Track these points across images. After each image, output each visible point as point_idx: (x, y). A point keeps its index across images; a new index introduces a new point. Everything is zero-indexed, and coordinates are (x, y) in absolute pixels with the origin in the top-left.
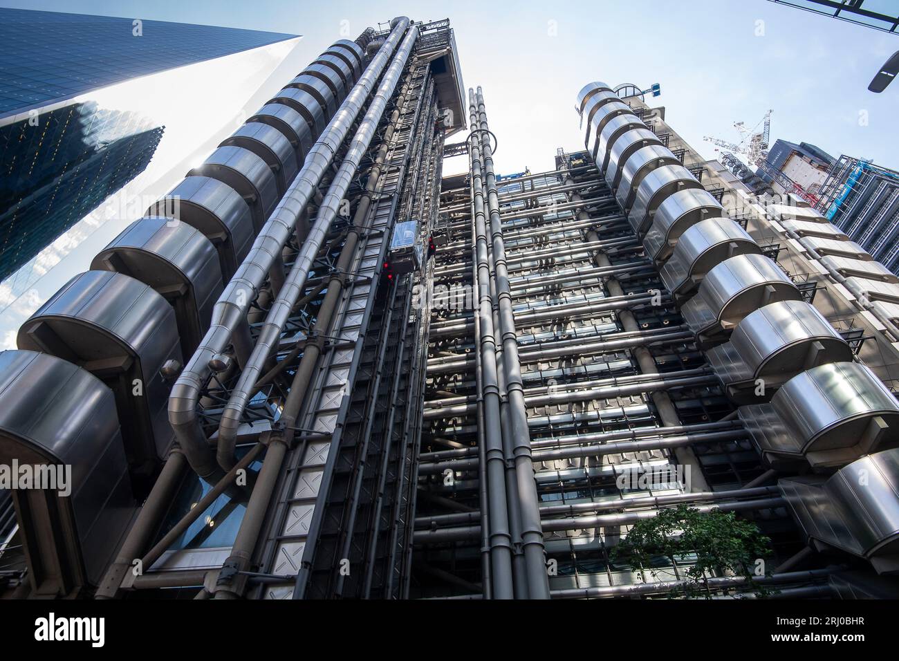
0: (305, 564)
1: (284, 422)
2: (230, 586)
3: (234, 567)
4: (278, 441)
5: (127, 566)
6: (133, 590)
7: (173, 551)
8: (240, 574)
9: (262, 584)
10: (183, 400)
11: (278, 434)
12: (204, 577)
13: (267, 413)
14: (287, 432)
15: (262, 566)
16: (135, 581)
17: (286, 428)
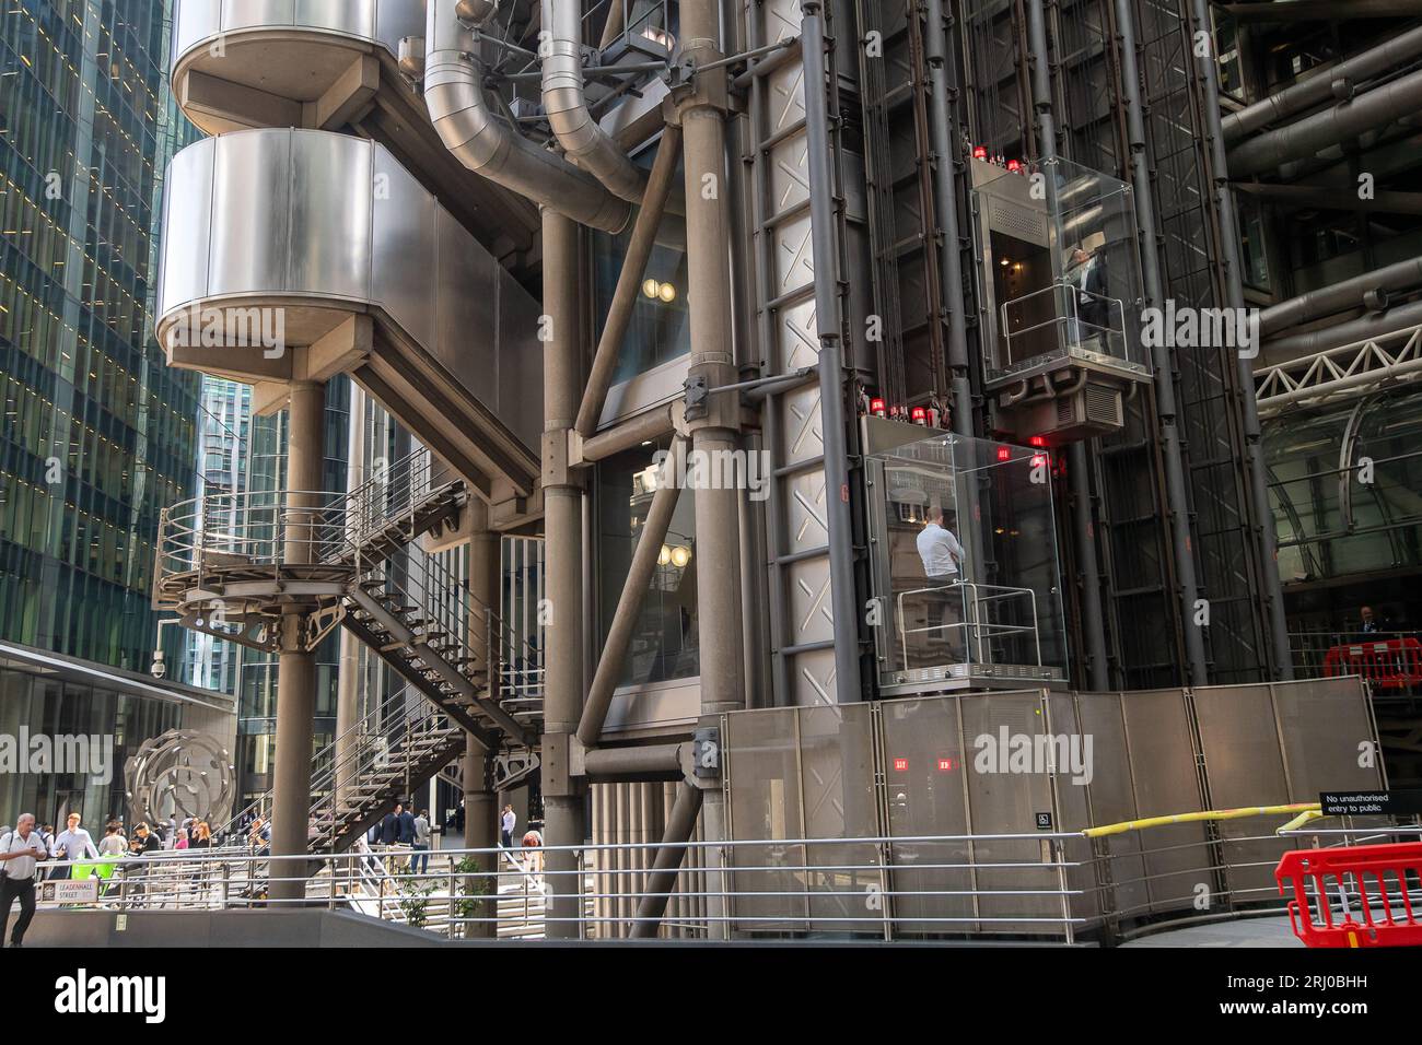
0: (827, 339)
1: (685, 60)
2: (707, 418)
3: (700, 385)
4: (696, 107)
5: (563, 431)
6: (587, 464)
7: (625, 383)
8: (713, 393)
9: (769, 398)
10: (458, 117)
11: (684, 95)
12: (670, 415)
14: (705, 78)
15: (762, 364)
16: (584, 452)
17: (694, 72)
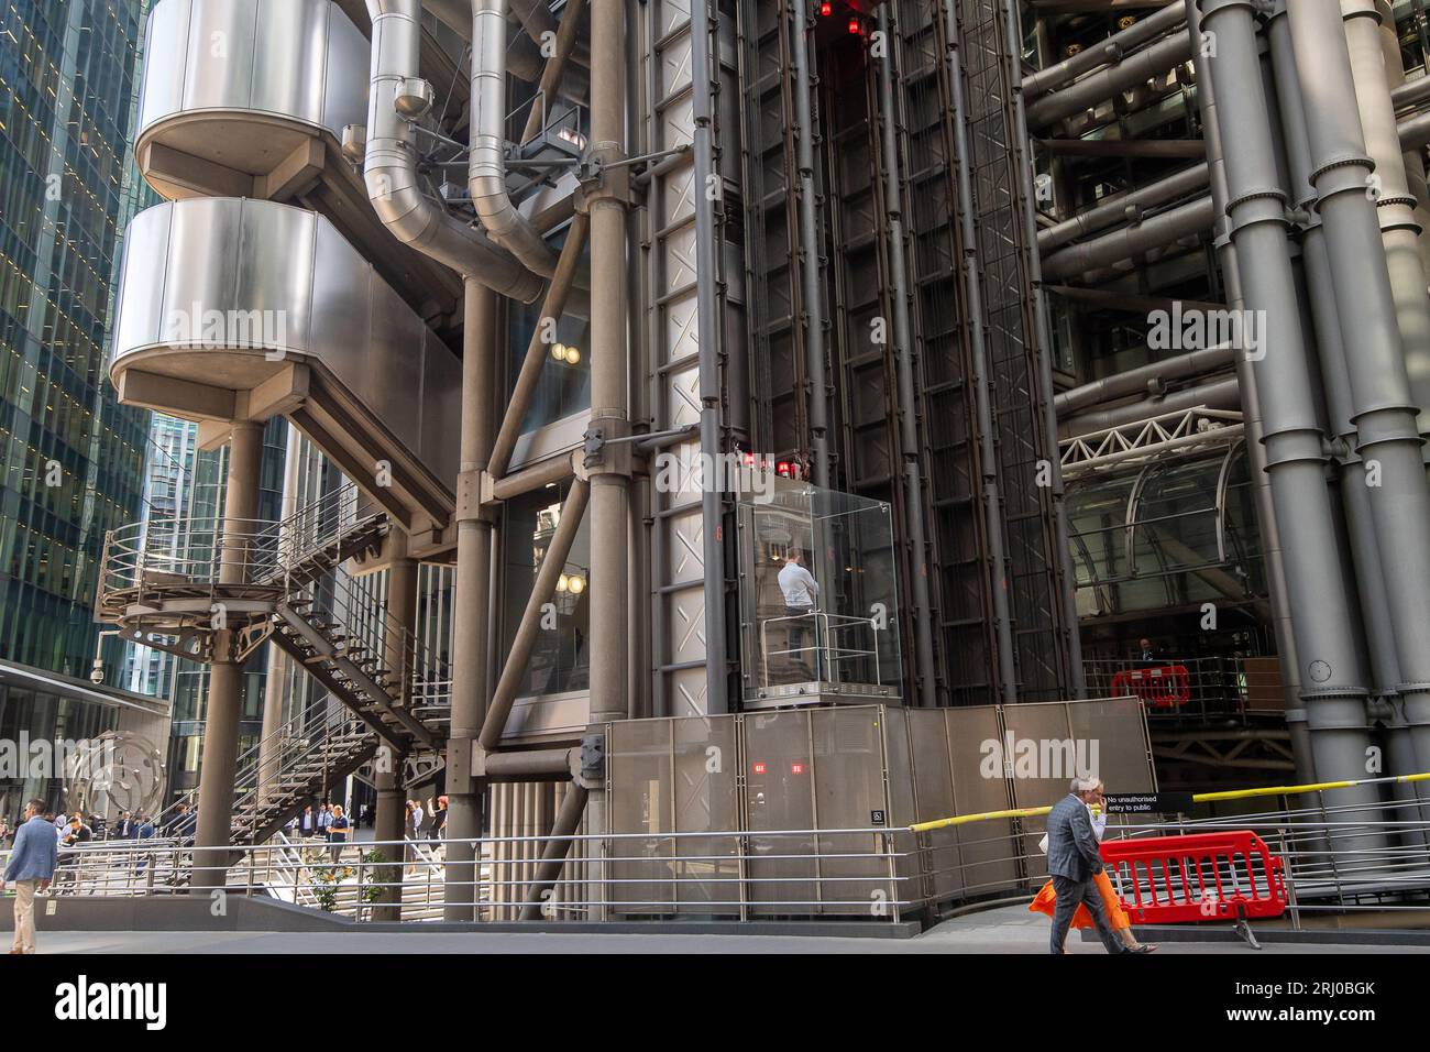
0: (708, 401)
1: (594, 159)
2: (603, 465)
3: (598, 437)
4: (602, 199)
5: (477, 472)
6: (497, 502)
7: (533, 432)
8: (609, 444)
9: (657, 449)
11: (592, 188)
12: (571, 462)
13: (559, 154)
14: (610, 175)
15: (653, 420)
16: (495, 491)
17: (601, 169)
